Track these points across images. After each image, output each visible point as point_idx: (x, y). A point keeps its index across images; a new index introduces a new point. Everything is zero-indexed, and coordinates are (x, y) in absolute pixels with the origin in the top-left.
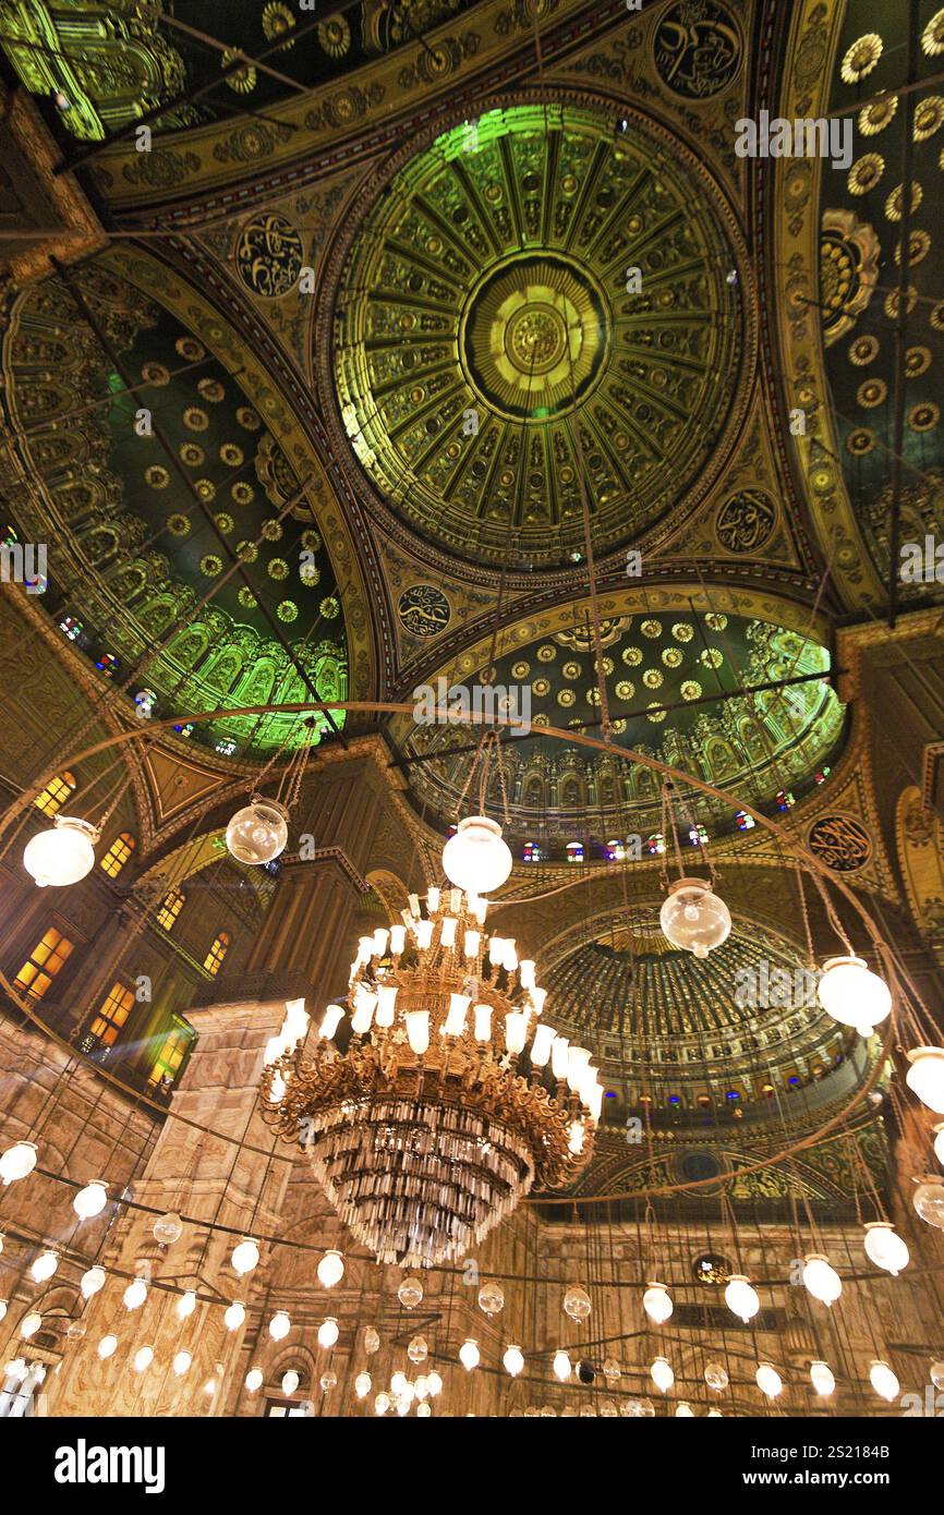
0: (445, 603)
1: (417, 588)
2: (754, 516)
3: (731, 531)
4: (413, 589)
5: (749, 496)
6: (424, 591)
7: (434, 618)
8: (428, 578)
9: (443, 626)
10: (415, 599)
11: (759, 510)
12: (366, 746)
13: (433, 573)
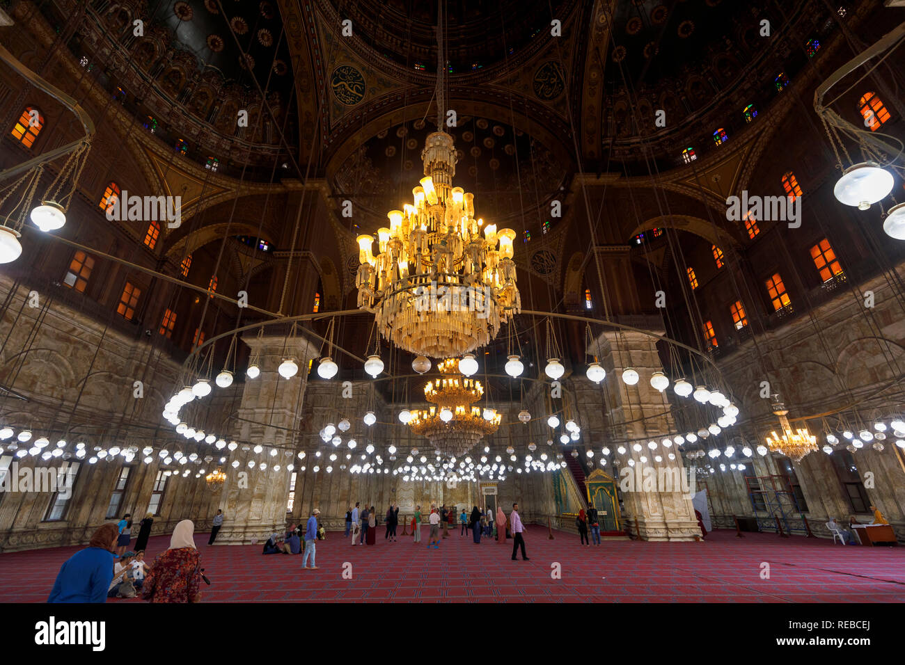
0: (363, 82)
1: (345, 67)
2: (555, 80)
3: (541, 84)
4: (343, 68)
5: (556, 66)
6: (349, 70)
7: (354, 92)
8: (353, 61)
9: (360, 98)
10: (343, 76)
11: (559, 78)
12: (317, 185)
13: (356, 57)
